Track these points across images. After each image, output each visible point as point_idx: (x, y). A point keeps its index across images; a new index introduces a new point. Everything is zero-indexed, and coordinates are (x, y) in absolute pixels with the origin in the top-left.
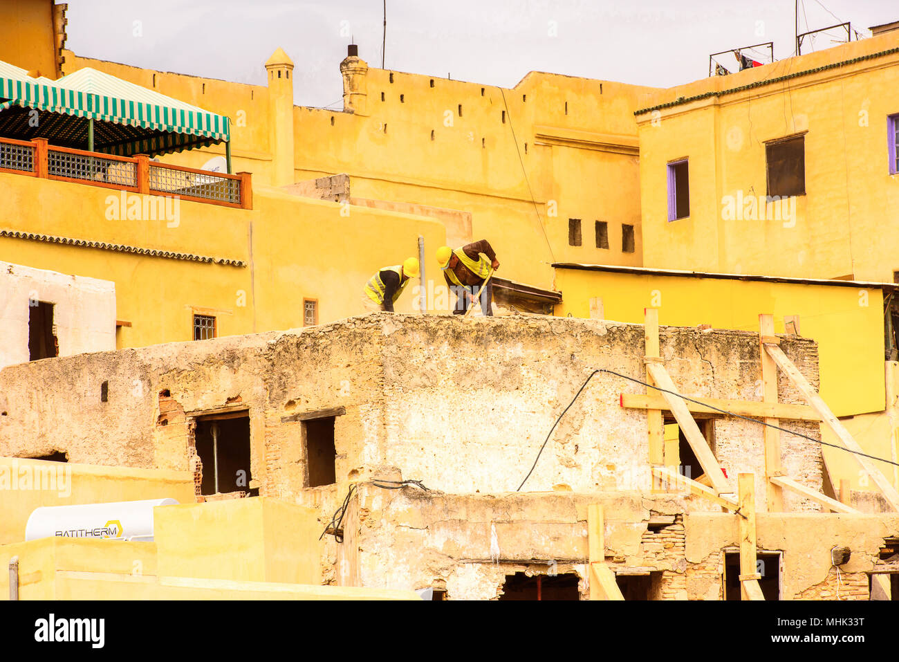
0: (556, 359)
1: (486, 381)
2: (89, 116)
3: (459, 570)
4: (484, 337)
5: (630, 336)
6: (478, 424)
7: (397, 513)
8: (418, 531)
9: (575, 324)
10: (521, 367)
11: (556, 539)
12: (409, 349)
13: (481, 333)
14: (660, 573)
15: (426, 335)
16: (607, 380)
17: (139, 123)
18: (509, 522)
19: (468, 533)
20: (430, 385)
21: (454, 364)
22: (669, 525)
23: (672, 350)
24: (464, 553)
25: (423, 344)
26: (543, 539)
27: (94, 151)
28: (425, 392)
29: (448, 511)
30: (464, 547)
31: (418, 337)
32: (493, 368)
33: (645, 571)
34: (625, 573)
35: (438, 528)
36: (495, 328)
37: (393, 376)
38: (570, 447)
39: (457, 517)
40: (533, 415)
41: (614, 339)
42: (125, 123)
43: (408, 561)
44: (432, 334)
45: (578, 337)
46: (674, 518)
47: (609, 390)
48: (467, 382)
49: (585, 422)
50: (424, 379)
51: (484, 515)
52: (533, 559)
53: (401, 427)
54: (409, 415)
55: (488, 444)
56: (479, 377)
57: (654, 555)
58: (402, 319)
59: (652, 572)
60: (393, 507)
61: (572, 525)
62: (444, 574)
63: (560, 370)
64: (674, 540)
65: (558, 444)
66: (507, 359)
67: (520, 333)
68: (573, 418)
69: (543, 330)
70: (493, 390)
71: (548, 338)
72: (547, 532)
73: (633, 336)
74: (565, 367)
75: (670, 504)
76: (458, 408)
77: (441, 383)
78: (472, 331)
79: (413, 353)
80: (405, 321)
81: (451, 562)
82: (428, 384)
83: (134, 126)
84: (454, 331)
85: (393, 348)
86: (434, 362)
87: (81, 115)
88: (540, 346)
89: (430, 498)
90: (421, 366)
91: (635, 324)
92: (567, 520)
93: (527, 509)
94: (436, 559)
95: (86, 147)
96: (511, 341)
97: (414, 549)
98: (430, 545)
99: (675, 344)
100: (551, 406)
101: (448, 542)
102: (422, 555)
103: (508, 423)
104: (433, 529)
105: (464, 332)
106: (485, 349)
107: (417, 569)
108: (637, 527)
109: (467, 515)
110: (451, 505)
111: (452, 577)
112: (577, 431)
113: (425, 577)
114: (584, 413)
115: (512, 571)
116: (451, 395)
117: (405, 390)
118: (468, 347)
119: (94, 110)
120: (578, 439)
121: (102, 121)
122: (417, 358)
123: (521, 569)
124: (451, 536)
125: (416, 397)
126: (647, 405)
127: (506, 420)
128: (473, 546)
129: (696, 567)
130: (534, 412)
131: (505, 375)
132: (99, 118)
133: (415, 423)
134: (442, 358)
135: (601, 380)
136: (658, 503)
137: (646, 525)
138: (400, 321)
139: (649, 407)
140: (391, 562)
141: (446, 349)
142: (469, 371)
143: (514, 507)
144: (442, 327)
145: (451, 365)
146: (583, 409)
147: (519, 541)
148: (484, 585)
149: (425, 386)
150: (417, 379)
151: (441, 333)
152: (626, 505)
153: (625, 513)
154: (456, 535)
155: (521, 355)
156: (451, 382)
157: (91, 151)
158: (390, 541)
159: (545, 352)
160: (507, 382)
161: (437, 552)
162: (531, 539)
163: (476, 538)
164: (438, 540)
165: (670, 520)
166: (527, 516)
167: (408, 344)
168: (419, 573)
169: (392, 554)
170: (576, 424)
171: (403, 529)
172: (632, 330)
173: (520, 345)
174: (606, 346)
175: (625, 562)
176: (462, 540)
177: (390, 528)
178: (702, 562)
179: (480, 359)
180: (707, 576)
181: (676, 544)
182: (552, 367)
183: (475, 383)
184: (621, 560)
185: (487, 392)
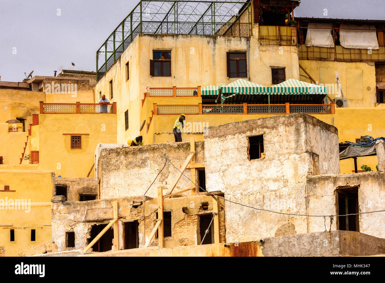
0: (160, 156)
1: (136, 165)
2: (268, 94)
3: (77, 225)
4: (136, 152)
5: (185, 146)
6: (133, 179)
7: (60, 209)
8: (66, 214)
9: (167, 145)
10: (148, 160)
11: (105, 213)
12: (111, 159)
13: (134, 151)
14: (137, 220)
15: (116, 154)
16: (177, 161)
17: (288, 93)
18: (92, 209)
19: (80, 213)
20: (117, 168)
21: (125, 161)
22: (140, 205)
23: (200, 148)
24: (79, 220)
25: (115, 156)
26: (102, 213)
27: (270, 104)
28: (116, 171)
29: (75, 207)
30: (79, 218)
31: (114, 155)
32: (138, 161)
33: (132, 220)
34: (126, 222)
35: (72, 213)
36: (140, 149)
37: (105, 167)
38: (164, 183)
39: (77, 209)
40: (152, 174)
41: (180, 148)
42: (283, 94)
43: (63, 224)
44: (118, 154)
45: (167, 149)
46: (140, 203)
47: (178, 164)
48: (130, 167)
49: (169, 174)
50: (115, 167)
51: (85, 208)
52: (97, 220)
53: (108, 183)
54: (110, 178)
55: (137, 185)
56: (133, 165)
57: (134, 215)
58: (109, 150)
59: (134, 221)
60: (59, 208)
61: (110, 208)
62: (73, 227)
63: (161, 159)
64: (141, 210)
65: (160, 182)
66: (143, 158)
67: (148, 149)
68: (165, 174)
69: (156, 148)
70: (138, 168)
71: (158, 150)
72: (103, 211)
73: (187, 146)
74: (162, 158)
75: (139, 199)
76: (127, 175)
77: (121, 168)
78: (132, 151)
79: (112, 160)
80: (110, 150)
81: (75, 223)
82: (116, 168)
83: (286, 94)
84: (125, 152)
85: (106, 159)
86: (119, 162)
87: (264, 94)
88: (154, 153)
89: (70, 204)
90: (114, 163)
91: (187, 142)
92: (108, 207)
93: (97, 205)
94: (71, 222)
95: (267, 103)
96: (145, 152)
97: (65, 220)
98: (70, 218)
99: (201, 147)
100: (158, 171)
101: (74, 217)
102: (67, 221)
103: (143, 178)
104: (70, 213)
105: (129, 151)
106: (136, 156)
107: (66, 226)
108: (129, 207)
109: (80, 208)
110: (76, 206)
111: (76, 227)
112: (167, 178)
113: (68, 228)
114: (169, 172)
115: (93, 224)
116: (124, 171)
117: (109, 171)
118: (130, 156)
119: (270, 92)
120: (167, 180)
121: (273, 95)
122: (113, 161)
123: (95, 223)
124: (75, 215)
125: (113, 173)
126: (189, 167)
127: (143, 177)
128: (81, 217)
129: (148, 218)
130: (152, 173)
131: (142, 163)
132: (272, 94)
133: (112, 181)
134: (121, 160)
135: (175, 161)
136: (135, 199)
137: (132, 206)
138: (108, 151)
139: (190, 168)
140: (59, 224)
141: (123, 157)
142: (130, 163)
143: (93, 205)
144: (122, 151)
145: (124, 162)
146: (169, 171)
147: (94, 215)
148: (84, 229)
149: (116, 169)
150: (113, 168)
151: (121, 153)
152: (126, 201)
153: (126, 203)
154: (76, 215)
155: (148, 156)
156: (124, 167)
157: (269, 104)
158: (58, 218)
159: (156, 154)
160: (143, 165)
161: (71, 220)
162: (98, 214)
163: (82, 215)
164: (71, 217)
165: (139, 204)
166: (97, 207)
167: (110, 157)
168: (66, 227)
169: (59, 222)
170: (166, 176)
171: (62, 214)
172: (186, 144)
173: (148, 153)
174: (177, 150)
175: (125, 218)
176: (78, 216)
177: (58, 214)
178: (149, 216)
179: (134, 159)
180: (151, 220)
181: (142, 211)
182: (158, 159)
183: (132, 166)
184: (125, 217)
185: (136, 169)
